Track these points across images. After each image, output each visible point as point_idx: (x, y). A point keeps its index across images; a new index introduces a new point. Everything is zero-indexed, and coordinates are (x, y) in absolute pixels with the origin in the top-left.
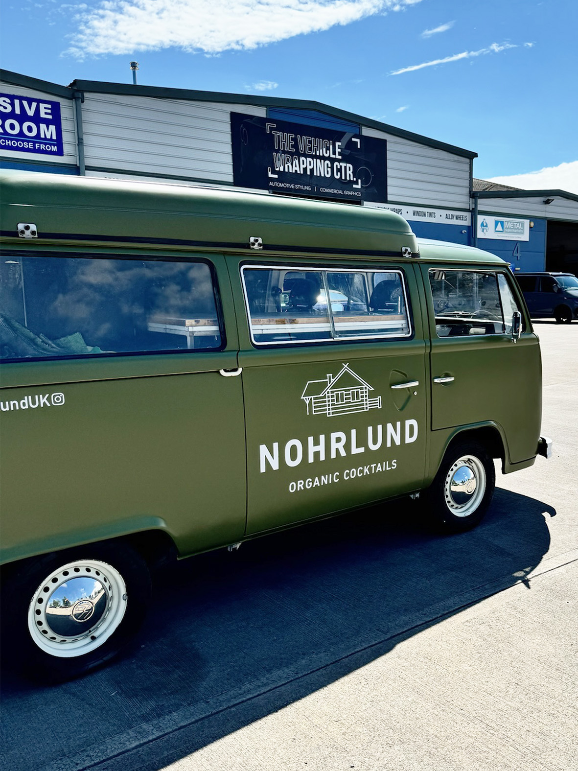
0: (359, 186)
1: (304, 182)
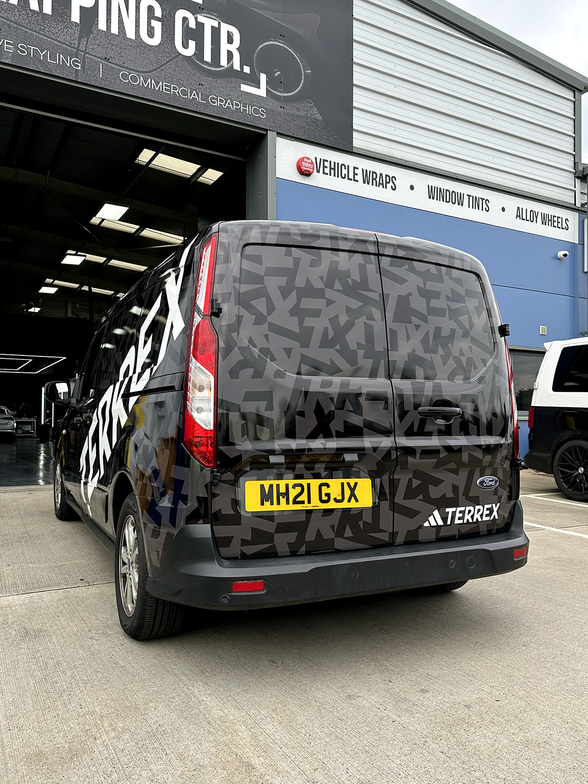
0: (262, 92)
1: (56, 41)
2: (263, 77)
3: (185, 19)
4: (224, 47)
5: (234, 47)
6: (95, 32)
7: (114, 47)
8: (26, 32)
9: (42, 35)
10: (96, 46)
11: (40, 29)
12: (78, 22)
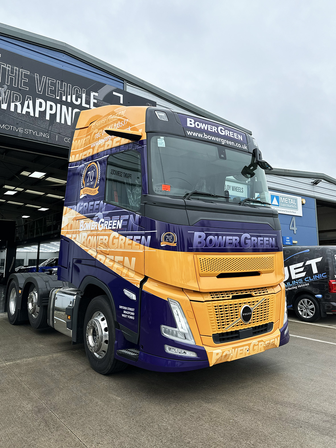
1: (40, 127)
6: (55, 123)
7: (62, 129)
8: (28, 124)
9: (34, 125)
10: (55, 128)
11: (34, 123)
12: (49, 119)
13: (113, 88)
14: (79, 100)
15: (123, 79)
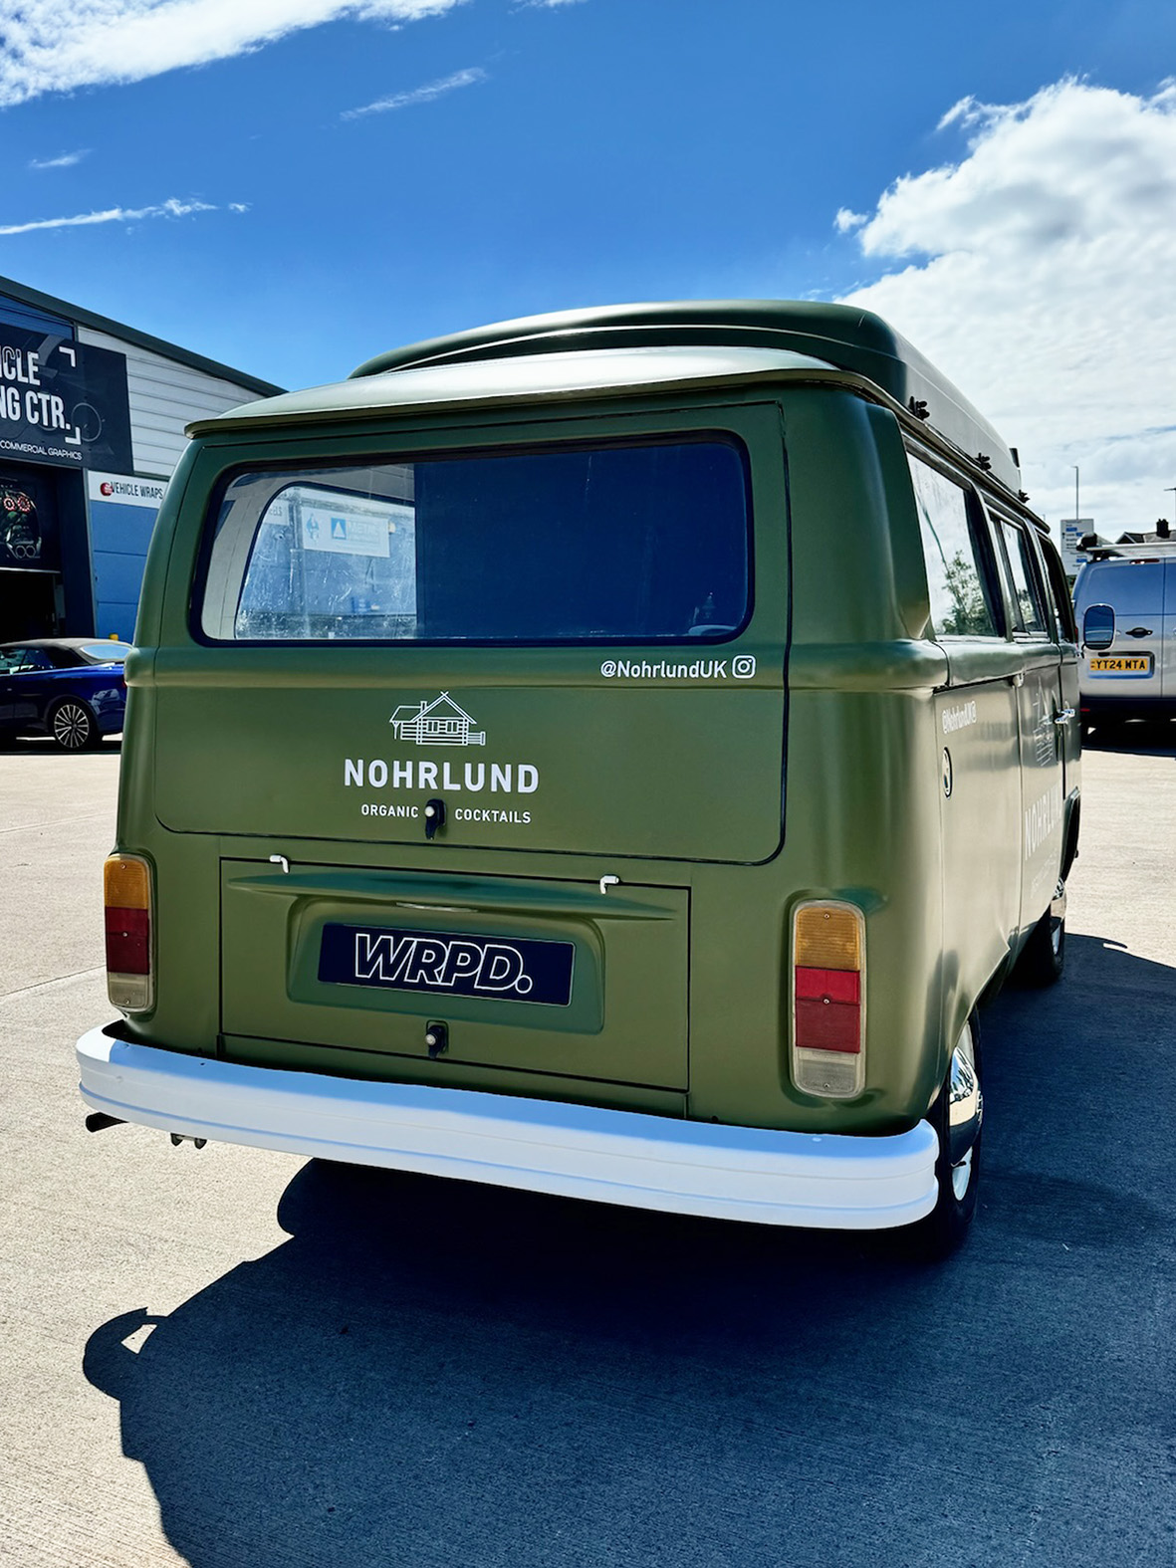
0: (77, 441)
2: (78, 430)
3: (31, 398)
4: (55, 412)
5: (59, 413)
13: (59, 340)
14: (13, 369)
15: (72, 321)
